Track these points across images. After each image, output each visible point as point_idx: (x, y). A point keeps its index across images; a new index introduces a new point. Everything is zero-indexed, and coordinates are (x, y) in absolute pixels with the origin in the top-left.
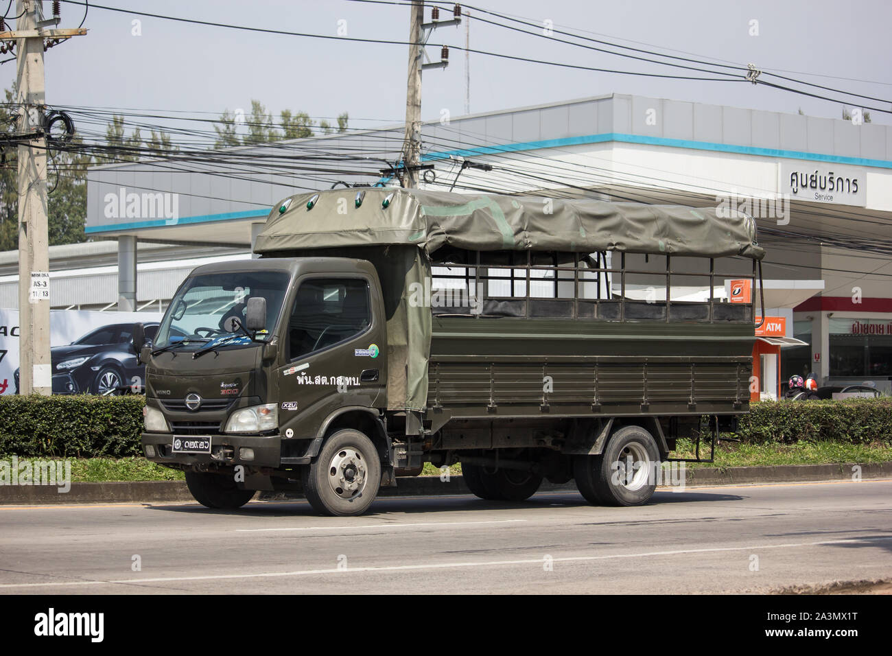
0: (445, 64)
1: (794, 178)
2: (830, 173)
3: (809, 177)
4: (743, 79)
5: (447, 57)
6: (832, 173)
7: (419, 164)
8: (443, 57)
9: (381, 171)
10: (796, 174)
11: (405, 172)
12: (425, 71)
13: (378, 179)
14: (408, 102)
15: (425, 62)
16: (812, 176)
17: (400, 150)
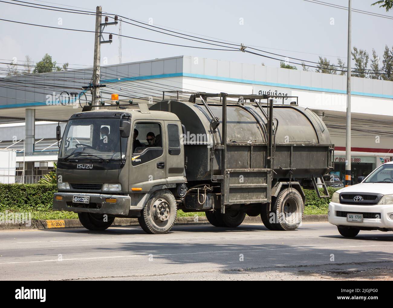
0: (110, 41)
1: (260, 93)
2: (276, 91)
3: (267, 92)
4: (239, 50)
5: (112, 39)
6: (277, 91)
7: (99, 85)
8: (110, 38)
9: (83, 87)
10: (261, 91)
11: (93, 88)
12: (102, 44)
13: (81, 91)
14: (94, 58)
15: (102, 40)
16: (268, 92)
17: (91, 78)
